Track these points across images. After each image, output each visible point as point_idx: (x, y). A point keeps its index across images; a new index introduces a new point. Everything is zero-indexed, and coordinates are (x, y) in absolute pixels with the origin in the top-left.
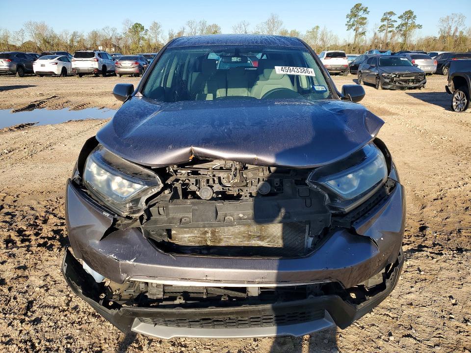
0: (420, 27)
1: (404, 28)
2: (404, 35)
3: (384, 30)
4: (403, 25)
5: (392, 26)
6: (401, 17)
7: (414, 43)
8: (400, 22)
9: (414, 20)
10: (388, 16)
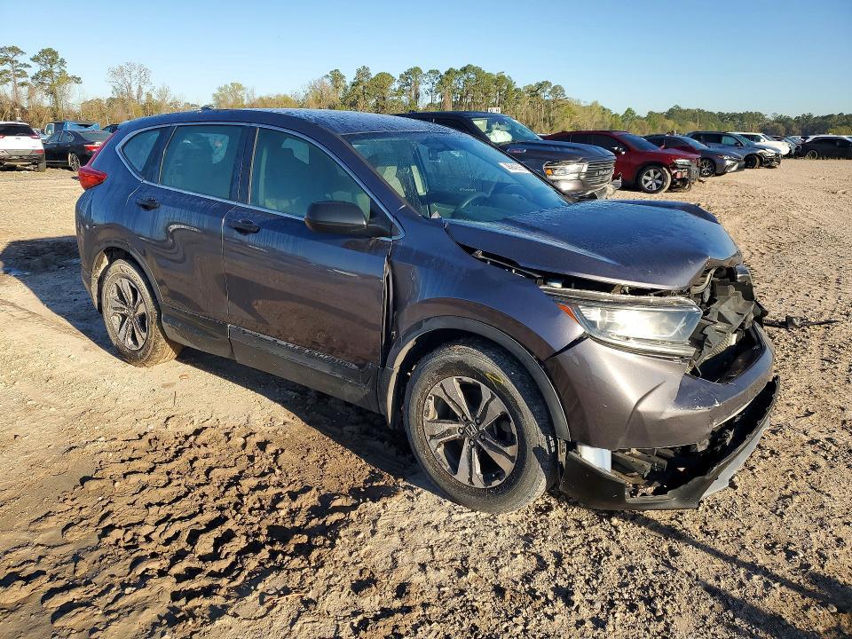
0: (78, 80)
1: (48, 80)
2: (52, 93)
3: (9, 80)
4: (44, 74)
5: (24, 74)
6: (35, 59)
7: (77, 109)
8: (35, 68)
9: (63, 68)
10: (10, 55)
